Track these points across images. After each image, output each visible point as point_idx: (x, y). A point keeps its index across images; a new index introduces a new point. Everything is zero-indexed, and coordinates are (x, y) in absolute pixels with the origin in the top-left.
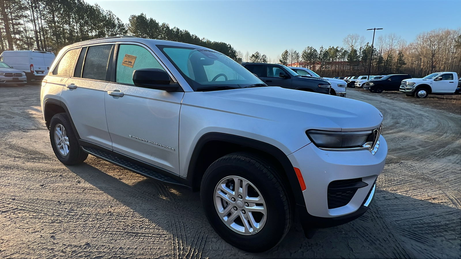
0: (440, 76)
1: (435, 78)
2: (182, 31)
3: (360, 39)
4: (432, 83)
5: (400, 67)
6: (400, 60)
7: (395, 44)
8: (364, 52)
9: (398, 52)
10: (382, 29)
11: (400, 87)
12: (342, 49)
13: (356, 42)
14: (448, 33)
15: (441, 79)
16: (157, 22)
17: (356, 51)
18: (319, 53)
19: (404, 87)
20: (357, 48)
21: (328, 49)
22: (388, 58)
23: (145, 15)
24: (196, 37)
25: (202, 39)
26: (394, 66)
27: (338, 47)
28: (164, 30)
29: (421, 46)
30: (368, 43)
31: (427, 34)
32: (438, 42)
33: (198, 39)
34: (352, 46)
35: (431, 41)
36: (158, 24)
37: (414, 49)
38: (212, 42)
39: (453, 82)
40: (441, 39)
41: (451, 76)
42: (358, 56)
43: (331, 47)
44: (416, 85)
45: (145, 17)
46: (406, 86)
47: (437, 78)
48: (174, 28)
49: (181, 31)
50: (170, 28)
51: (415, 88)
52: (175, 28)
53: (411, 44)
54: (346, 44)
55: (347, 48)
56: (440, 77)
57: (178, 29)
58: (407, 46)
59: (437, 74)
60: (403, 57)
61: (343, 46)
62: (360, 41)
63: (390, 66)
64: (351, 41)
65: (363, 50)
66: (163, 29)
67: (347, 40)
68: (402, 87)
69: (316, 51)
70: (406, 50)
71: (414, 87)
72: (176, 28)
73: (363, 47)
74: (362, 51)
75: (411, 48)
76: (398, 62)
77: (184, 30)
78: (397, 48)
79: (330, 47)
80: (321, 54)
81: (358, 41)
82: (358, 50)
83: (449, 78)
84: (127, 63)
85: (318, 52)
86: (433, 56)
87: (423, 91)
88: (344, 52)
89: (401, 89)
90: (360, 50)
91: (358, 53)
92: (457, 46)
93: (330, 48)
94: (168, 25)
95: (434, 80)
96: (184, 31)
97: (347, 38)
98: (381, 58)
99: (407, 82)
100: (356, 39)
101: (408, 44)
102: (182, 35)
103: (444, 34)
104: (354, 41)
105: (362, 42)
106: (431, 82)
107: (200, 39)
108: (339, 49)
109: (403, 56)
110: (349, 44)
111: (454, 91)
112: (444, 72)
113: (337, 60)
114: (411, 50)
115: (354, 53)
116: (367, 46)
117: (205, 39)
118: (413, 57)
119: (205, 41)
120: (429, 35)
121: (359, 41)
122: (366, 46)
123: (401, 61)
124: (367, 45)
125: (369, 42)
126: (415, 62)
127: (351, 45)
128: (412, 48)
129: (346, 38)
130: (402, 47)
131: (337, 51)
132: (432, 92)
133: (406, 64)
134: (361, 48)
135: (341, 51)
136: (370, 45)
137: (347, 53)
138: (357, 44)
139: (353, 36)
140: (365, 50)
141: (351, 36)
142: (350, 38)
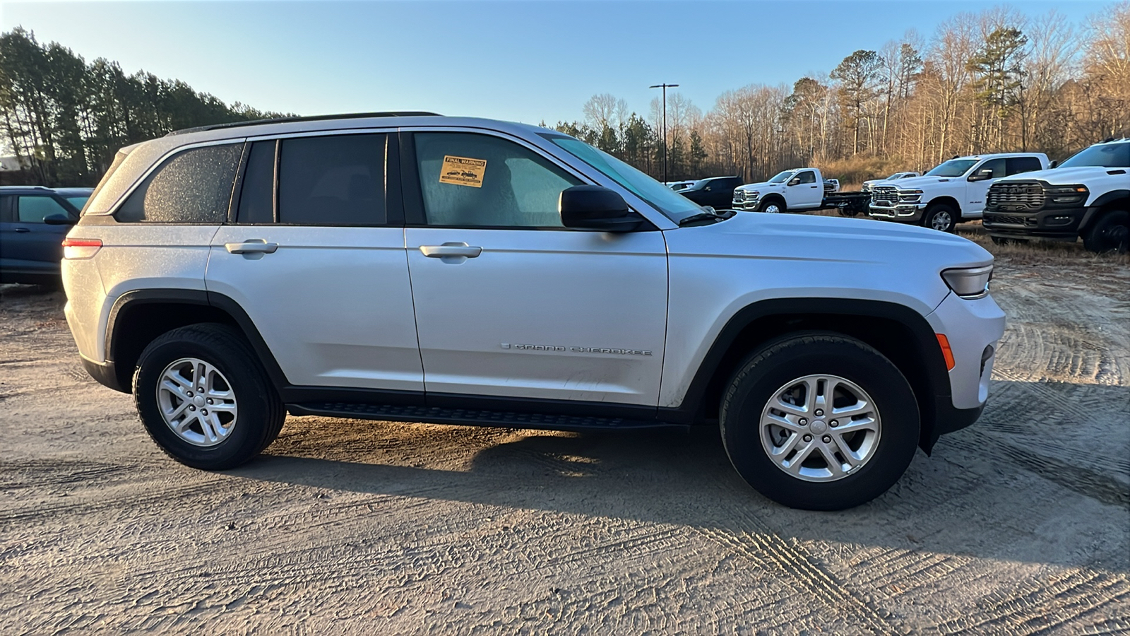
0: (795, 177)
1: (787, 180)
2: (166, 81)
3: (617, 104)
4: (785, 190)
5: (698, 162)
6: (696, 149)
7: (683, 115)
8: (629, 132)
9: (688, 132)
10: (677, 86)
11: (733, 202)
12: (585, 127)
13: (610, 112)
14: (766, 94)
15: (798, 182)
16: (76, 56)
17: (612, 132)
19: (741, 201)
20: (616, 125)
22: (674, 145)
23: (30, 32)
24: (213, 99)
25: (233, 104)
26: (688, 161)
27: (575, 124)
28: (103, 80)
29: (726, 118)
30: (634, 114)
31: (734, 95)
32: (754, 112)
33: (222, 106)
34: (605, 120)
35: (742, 109)
36: (79, 63)
37: (715, 125)
38: (263, 113)
39: (816, 187)
40: (757, 105)
41: (811, 176)
42: (619, 142)
43: (563, 124)
44: (760, 197)
45: (33, 38)
46: (745, 200)
47: (791, 181)
48: (139, 75)
49: (162, 83)
50: (127, 75)
51: (759, 202)
52: (143, 74)
53: (710, 114)
54: (591, 116)
55: (595, 125)
56: (796, 179)
57: (153, 79)
58: (702, 120)
59: (791, 174)
60: (699, 142)
61: (586, 121)
62: (617, 109)
63: (680, 161)
64: (600, 110)
65: (626, 128)
66: (100, 75)
67: (592, 108)
68: (737, 201)
70: (702, 126)
71: (757, 199)
72: (146, 74)
73: (626, 123)
74: (624, 130)
75: (711, 123)
76: (692, 152)
77: (174, 80)
78: (687, 124)
79: (559, 122)
81: (613, 111)
82: (618, 129)
83: (808, 178)
84: (460, 176)
86: (749, 139)
87: (773, 206)
88: (591, 134)
89: (735, 206)
90: (621, 129)
91: (617, 135)
92: (783, 118)
93: (559, 125)
94: (117, 66)
95: (788, 185)
96: (174, 85)
97: (592, 104)
98: (662, 146)
99: (745, 191)
100: (609, 106)
101: (704, 115)
102: (168, 94)
103: (760, 95)
104: (606, 110)
105: (622, 113)
106: (784, 188)
107: (225, 107)
108: (579, 128)
109: (700, 140)
110: (598, 115)
111: (820, 204)
112: (800, 169)
114: (712, 127)
115: (610, 135)
116: (634, 119)
117: (242, 105)
118: (717, 142)
119: (241, 110)
120: (737, 98)
121: (616, 109)
122: (631, 121)
123: (698, 151)
124: (631, 118)
125: (636, 113)
126: (721, 150)
127: (601, 119)
128: (712, 125)
129: (590, 102)
130: (695, 121)
131: (575, 131)
132: (788, 208)
133: (706, 156)
134: (621, 125)
135: (583, 132)
136: (637, 117)
137: (597, 135)
138: (613, 116)
139: (603, 99)
140: (629, 129)
141: (599, 99)
142: (598, 102)
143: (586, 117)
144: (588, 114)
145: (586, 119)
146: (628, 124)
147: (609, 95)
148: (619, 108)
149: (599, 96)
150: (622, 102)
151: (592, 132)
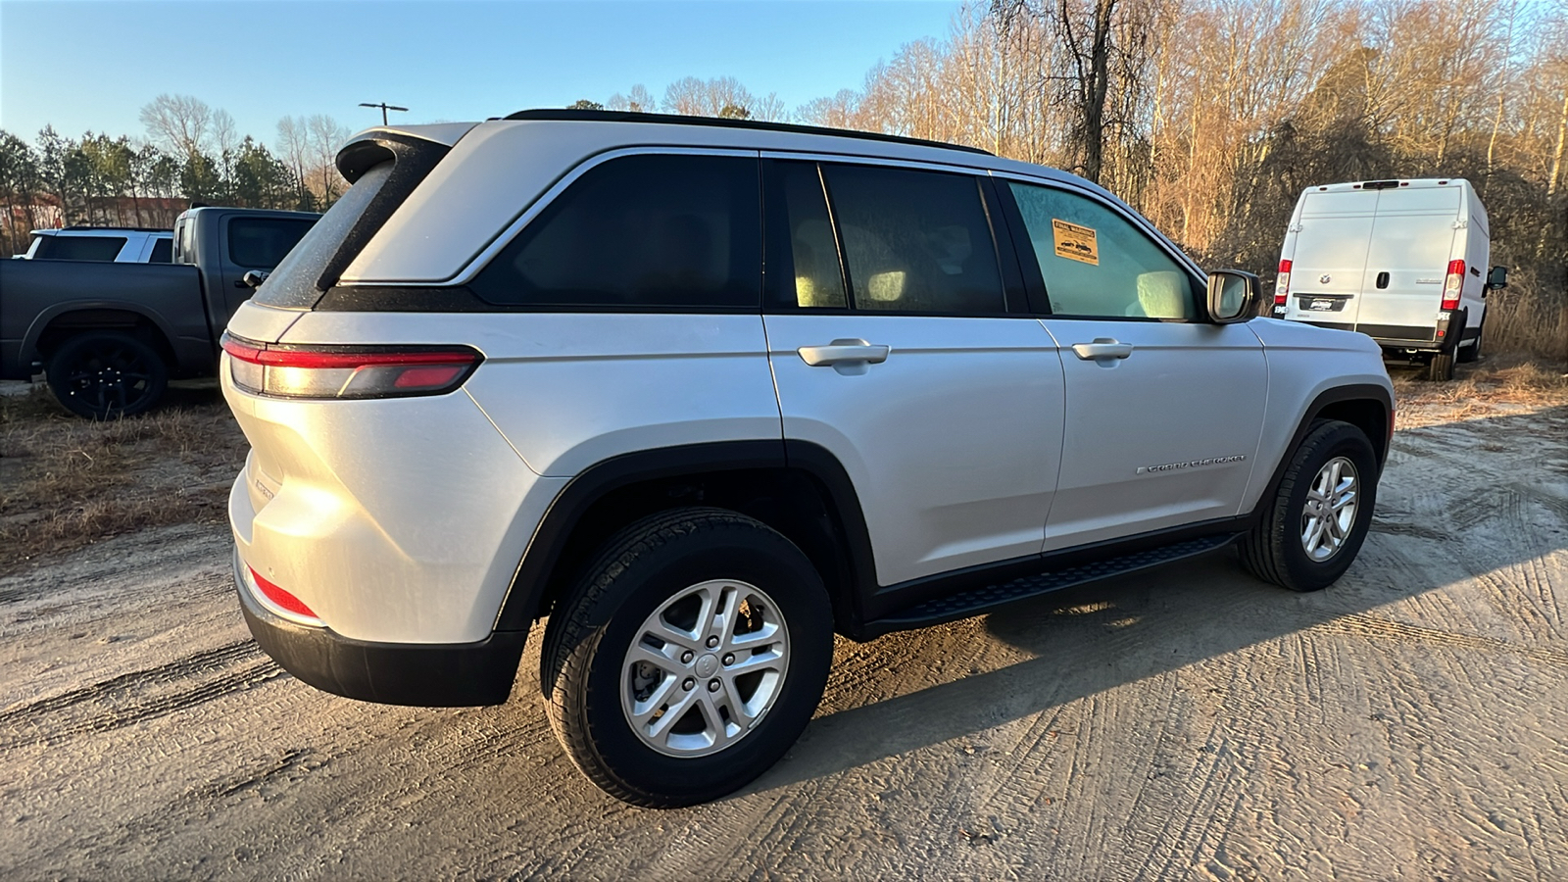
3: (212, 118)
8: (242, 168)
10: (405, 110)
12: (149, 149)
13: (198, 129)
17: (208, 164)
18: (43, 156)
20: (215, 153)
21: (79, 141)
27: (125, 140)
30: (249, 138)
34: (190, 142)
42: (225, 182)
43: (96, 137)
54: (160, 131)
55: (167, 145)
61: (150, 138)
62: (213, 126)
64: (178, 123)
65: (236, 160)
67: (159, 117)
69: (22, 146)
73: (236, 152)
79: (88, 134)
80: (49, 161)
81: (206, 127)
82: (220, 159)
84: (1074, 248)
85: (37, 152)
88: (162, 162)
90: (227, 160)
93: (88, 138)
97: (158, 109)
100: (195, 119)
104: (190, 124)
105: (223, 133)
108: (136, 150)
110: (175, 132)
113: (139, 192)
116: (249, 147)
121: (210, 125)
122: (244, 149)
124: (245, 144)
125: (252, 136)
127: (182, 139)
129: (154, 107)
131: (127, 153)
134: (226, 153)
135: (144, 158)
136: (255, 145)
137: (176, 167)
138: (204, 138)
139: (181, 105)
140: (242, 162)
141: (173, 103)
142: (171, 109)
143: (148, 131)
144: (152, 127)
145: (148, 136)
146: (238, 153)
147: (193, 100)
148: (217, 122)
149: (172, 97)
150: (221, 116)
151: (166, 160)
